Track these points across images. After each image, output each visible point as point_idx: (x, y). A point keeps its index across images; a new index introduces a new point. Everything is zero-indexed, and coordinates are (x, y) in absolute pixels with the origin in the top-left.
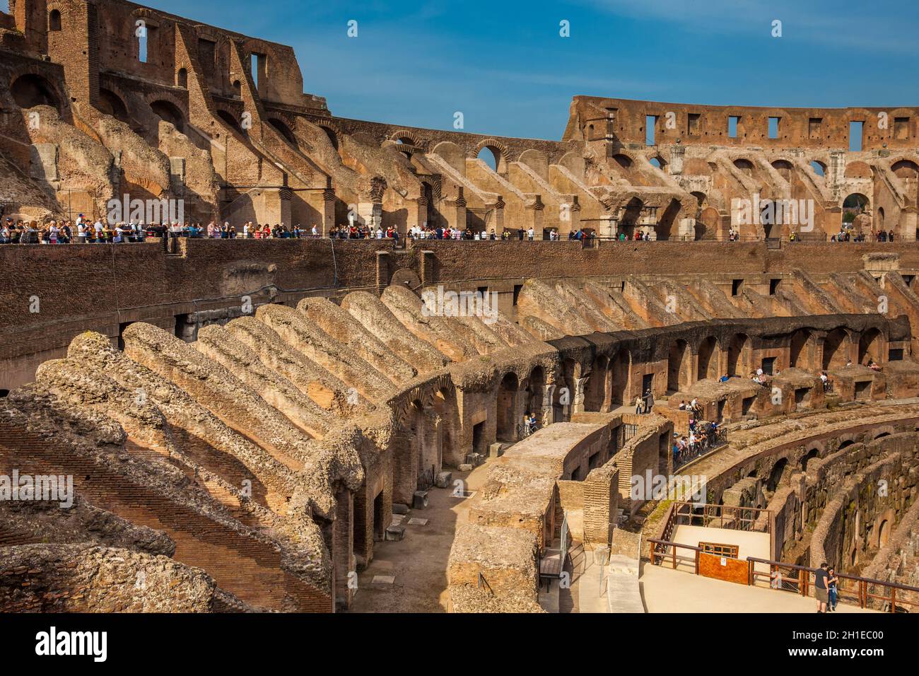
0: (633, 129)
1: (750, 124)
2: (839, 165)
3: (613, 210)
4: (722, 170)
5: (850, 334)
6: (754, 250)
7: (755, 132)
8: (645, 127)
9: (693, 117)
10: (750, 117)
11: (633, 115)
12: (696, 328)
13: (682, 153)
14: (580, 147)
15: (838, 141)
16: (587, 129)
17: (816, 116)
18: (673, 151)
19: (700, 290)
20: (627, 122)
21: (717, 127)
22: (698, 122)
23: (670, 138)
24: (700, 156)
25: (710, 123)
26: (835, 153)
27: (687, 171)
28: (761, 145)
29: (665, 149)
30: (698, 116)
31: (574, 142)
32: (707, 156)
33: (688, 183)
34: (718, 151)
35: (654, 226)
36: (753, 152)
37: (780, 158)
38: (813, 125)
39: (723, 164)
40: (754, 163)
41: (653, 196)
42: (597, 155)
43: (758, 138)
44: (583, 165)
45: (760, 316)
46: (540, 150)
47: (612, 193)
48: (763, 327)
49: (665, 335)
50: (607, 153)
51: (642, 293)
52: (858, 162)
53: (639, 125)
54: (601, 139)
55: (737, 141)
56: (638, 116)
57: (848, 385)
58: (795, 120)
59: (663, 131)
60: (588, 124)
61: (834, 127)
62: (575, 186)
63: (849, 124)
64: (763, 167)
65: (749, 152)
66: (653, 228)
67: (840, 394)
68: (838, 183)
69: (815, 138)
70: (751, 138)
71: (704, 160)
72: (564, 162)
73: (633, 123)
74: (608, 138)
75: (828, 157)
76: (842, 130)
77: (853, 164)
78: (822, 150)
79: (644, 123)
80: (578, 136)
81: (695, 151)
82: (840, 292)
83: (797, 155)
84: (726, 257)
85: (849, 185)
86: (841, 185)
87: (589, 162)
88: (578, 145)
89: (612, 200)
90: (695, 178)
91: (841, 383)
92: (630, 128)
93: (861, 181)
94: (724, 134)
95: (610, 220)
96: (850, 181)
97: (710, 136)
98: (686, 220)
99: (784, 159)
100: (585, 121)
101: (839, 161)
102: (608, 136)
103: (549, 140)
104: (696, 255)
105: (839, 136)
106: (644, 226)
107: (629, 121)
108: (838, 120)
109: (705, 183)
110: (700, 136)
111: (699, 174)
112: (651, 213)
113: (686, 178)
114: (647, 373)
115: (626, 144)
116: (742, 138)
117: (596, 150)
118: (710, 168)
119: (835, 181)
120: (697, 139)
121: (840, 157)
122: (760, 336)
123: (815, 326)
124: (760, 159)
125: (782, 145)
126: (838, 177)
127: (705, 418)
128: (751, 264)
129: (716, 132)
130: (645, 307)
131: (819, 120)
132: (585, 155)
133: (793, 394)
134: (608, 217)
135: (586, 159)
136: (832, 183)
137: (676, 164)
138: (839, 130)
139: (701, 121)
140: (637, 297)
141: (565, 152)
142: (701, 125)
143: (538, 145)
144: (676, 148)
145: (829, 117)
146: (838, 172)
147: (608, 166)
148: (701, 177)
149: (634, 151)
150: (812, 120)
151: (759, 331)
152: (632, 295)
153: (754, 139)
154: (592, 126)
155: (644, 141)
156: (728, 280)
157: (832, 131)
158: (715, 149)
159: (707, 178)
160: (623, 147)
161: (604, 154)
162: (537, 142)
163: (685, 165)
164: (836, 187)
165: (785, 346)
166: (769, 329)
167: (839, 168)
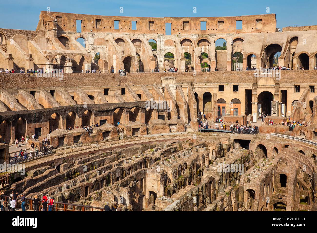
0: (70, 26)
1: (124, 24)
2: (161, 41)
3: (50, 60)
4: (110, 43)
5: (140, 109)
6: (114, 76)
7: (126, 27)
8: (76, 25)
9: (98, 21)
10: (123, 21)
11: (69, 20)
12: (64, 109)
13: (93, 35)
14: (44, 33)
15: (161, 31)
16: (47, 25)
17: (152, 21)
18: (89, 35)
19: (78, 93)
20: (67, 23)
21: (109, 25)
22: (100, 22)
23: (88, 30)
24: (102, 37)
25: (106, 23)
26: (160, 36)
27: (96, 43)
28: (129, 32)
29: (85, 34)
30: (100, 20)
31: (41, 31)
32: (105, 37)
33: (97, 48)
34: (109, 35)
35: (71, 67)
36: (124, 36)
37: (136, 38)
38: (151, 24)
39: (110, 41)
40: (125, 40)
41: (70, 54)
42: (51, 37)
43: (127, 29)
44: (46, 41)
45: (102, 103)
46: (23, 34)
47: (49, 53)
48: (99, 107)
49: (47, 111)
50: (54, 36)
51: (46, 95)
52: (169, 40)
53: (73, 24)
54: (52, 30)
55: (118, 31)
56: (72, 20)
57: (129, 129)
58: (143, 22)
59: (84, 27)
60: (48, 23)
61: (159, 25)
62: (37, 50)
63: (165, 24)
64: (128, 42)
65: (123, 35)
66: (71, 68)
67: (126, 133)
68: (161, 48)
69: (152, 30)
70: (124, 30)
71: (103, 39)
72: (36, 40)
73: (70, 23)
74: (54, 30)
75: (157, 37)
76: (162, 26)
77: (167, 40)
78: (155, 35)
79: (75, 23)
80: (43, 28)
81: (99, 35)
82: (144, 93)
83: (144, 37)
84: (101, 79)
85: (166, 49)
86: (163, 49)
87: (48, 40)
88: (43, 32)
89: (49, 56)
90: (100, 46)
91: (126, 129)
92: (68, 25)
93: (170, 47)
94: (112, 28)
95: (49, 64)
96: (166, 47)
97: (106, 29)
98: (87, 64)
99: (137, 38)
100: (46, 22)
101: (161, 39)
102: (54, 29)
103: (28, 30)
104: (87, 79)
105: (161, 29)
106: (67, 67)
107: (68, 22)
108: (160, 23)
109: (104, 48)
110: (101, 29)
111: (101, 45)
112: (69, 61)
113: (95, 46)
114: (37, 127)
115: (67, 32)
116: (120, 30)
117: (51, 34)
118: (106, 42)
119: (160, 48)
120: (100, 30)
121: (161, 37)
122: (98, 111)
123: (124, 107)
124: (127, 39)
125: (138, 33)
126: (161, 46)
127: (51, 144)
128: (113, 82)
129: (108, 27)
130: (47, 101)
131: (153, 22)
132: (46, 37)
133: (102, 134)
134: (48, 63)
135: (47, 38)
136: (159, 48)
137: (91, 40)
138: (161, 26)
139: (102, 22)
140: (44, 96)
141: (36, 35)
142: (102, 24)
143: (22, 32)
144: (90, 34)
145: (157, 21)
146: (161, 43)
147: (55, 42)
148: (102, 46)
149: (70, 35)
150: (150, 22)
151: (97, 109)
152: (42, 96)
153: (126, 30)
154: (49, 24)
155: (76, 31)
156: (102, 89)
157: (158, 27)
158: (108, 34)
159: (105, 46)
160: (65, 33)
161: (53, 36)
162: (21, 31)
163: (95, 41)
164: (161, 50)
165: (111, 115)
166: (102, 109)
167: (161, 42)
